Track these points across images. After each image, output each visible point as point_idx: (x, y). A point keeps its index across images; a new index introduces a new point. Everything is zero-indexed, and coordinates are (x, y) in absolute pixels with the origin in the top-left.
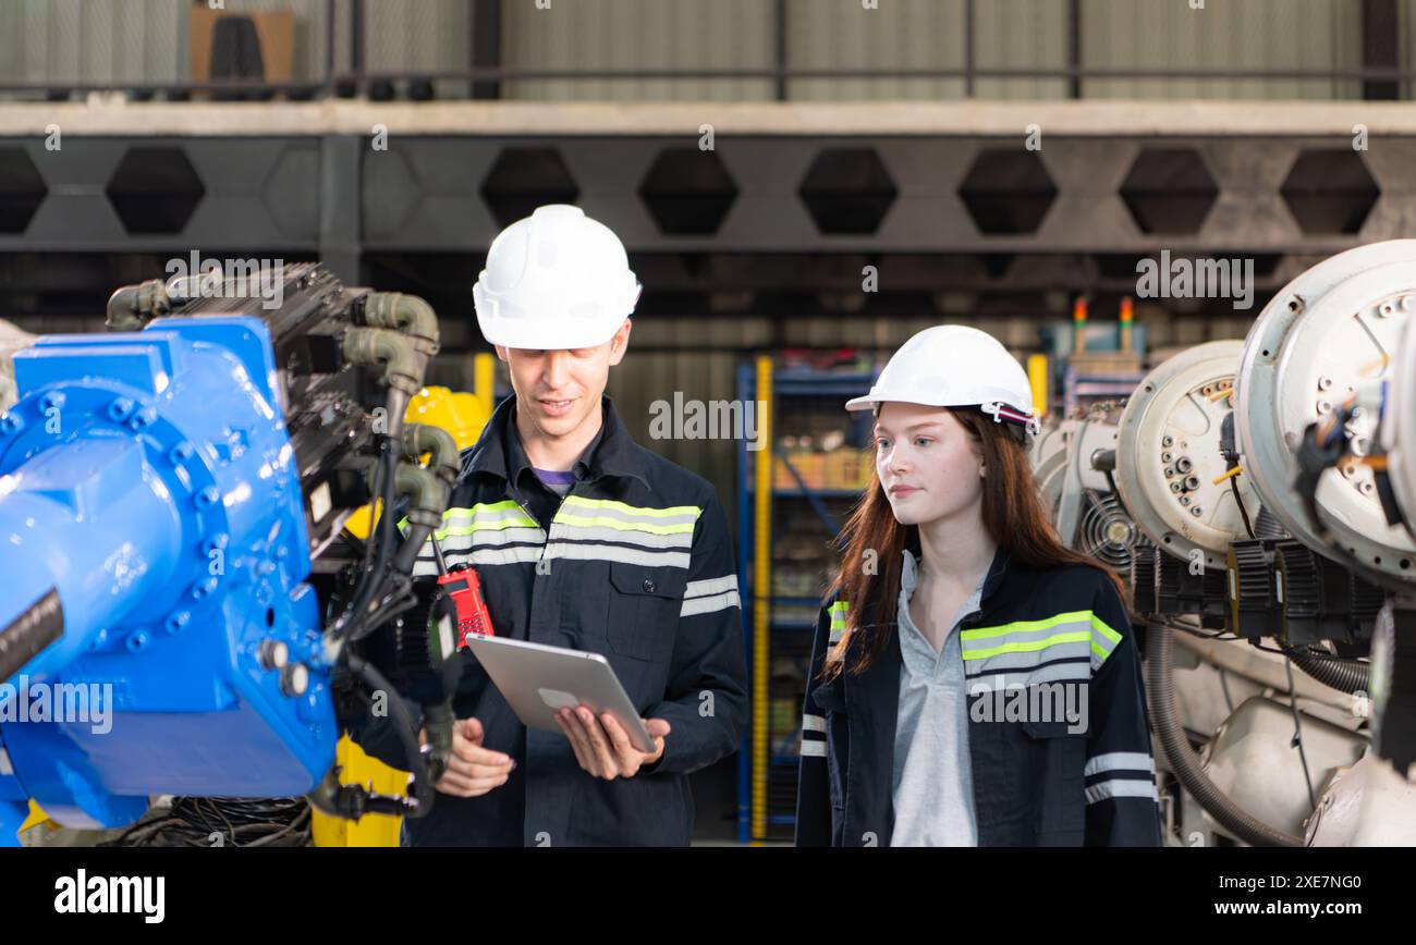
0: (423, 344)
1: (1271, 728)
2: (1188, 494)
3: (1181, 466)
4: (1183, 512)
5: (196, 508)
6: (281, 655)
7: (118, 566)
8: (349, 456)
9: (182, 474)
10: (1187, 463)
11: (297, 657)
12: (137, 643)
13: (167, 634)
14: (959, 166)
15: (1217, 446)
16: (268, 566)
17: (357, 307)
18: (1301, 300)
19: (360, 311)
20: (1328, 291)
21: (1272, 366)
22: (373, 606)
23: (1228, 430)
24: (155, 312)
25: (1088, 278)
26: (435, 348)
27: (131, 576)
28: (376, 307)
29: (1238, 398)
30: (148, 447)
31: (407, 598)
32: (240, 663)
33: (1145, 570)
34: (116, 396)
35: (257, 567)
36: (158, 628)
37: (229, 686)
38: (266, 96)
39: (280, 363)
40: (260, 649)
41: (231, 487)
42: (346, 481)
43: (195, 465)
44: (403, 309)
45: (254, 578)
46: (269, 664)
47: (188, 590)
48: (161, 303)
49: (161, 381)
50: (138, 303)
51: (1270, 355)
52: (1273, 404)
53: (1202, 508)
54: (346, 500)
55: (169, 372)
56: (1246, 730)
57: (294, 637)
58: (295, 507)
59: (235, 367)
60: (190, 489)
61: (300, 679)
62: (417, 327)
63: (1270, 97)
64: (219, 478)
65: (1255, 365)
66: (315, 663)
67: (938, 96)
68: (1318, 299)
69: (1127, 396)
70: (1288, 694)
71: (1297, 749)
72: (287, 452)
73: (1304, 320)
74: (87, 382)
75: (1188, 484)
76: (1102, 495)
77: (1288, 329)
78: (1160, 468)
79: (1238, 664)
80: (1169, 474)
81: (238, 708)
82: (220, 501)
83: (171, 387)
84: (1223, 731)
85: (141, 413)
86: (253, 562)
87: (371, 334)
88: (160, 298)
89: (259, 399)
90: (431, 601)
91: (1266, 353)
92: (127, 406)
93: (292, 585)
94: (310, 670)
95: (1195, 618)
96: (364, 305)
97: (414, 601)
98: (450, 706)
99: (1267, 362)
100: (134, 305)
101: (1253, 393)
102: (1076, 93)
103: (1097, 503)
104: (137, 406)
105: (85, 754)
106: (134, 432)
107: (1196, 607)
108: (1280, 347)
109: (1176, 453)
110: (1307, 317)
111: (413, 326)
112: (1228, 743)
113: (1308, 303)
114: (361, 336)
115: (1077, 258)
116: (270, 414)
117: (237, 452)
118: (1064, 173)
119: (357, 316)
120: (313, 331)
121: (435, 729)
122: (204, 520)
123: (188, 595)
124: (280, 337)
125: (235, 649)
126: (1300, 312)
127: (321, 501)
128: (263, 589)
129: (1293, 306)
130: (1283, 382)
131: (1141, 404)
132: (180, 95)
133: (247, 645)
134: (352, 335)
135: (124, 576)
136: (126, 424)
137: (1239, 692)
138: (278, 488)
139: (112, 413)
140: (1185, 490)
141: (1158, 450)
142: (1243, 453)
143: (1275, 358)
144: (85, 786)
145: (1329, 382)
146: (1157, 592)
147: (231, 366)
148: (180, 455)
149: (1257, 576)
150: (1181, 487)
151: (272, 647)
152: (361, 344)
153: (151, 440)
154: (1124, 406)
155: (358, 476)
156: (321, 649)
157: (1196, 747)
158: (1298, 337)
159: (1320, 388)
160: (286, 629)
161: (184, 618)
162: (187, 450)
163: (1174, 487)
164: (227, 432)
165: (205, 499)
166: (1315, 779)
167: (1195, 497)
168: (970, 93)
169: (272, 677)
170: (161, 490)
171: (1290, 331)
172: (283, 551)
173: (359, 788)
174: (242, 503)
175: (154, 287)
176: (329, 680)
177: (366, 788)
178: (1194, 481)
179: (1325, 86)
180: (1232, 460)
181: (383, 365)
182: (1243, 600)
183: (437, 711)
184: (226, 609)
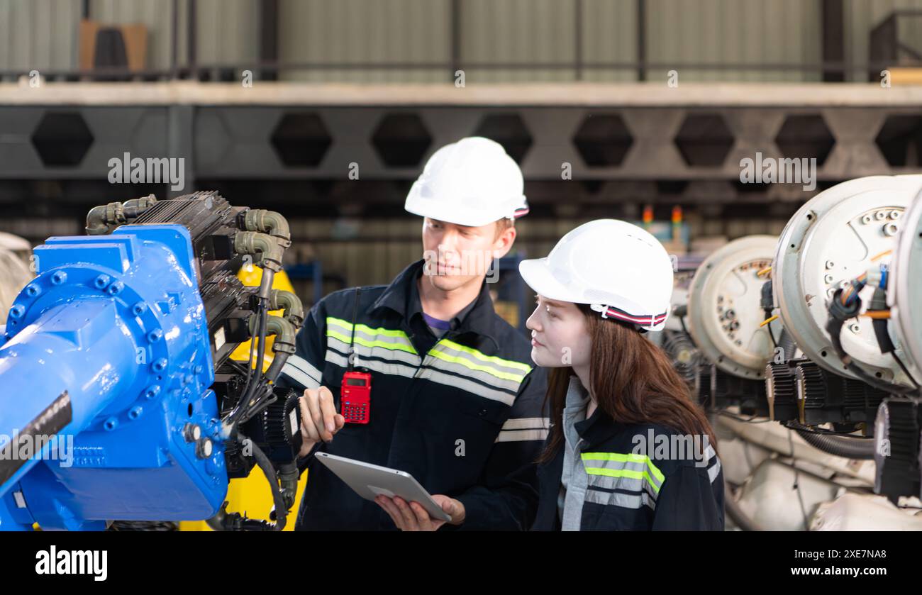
0: (281, 241)
1: (779, 478)
2: (733, 332)
3: (729, 315)
4: (730, 343)
5: (149, 343)
6: (197, 433)
7: (104, 378)
8: (236, 310)
9: (139, 321)
10: (733, 313)
11: (206, 435)
12: (110, 426)
13: (129, 420)
14: (572, 125)
15: (758, 303)
16: (190, 378)
17: (240, 218)
18: (815, 214)
19: (242, 220)
20: (832, 207)
21: (797, 254)
22: (252, 403)
23: (767, 293)
24: (117, 221)
25: (650, 195)
26: (288, 244)
27: (110, 384)
28: (251, 217)
29: (775, 273)
30: (118, 304)
31: (271, 397)
32: (173, 437)
33: (705, 380)
34: (100, 273)
35: (185, 378)
36: (123, 416)
37: (165, 452)
38: (128, 79)
39: (197, 254)
40: (185, 430)
41: (169, 329)
42: (234, 325)
43: (148, 316)
44: (268, 219)
45: (182, 385)
46: (190, 438)
47: (143, 392)
48: (121, 216)
49: (126, 264)
50: (106, 215)
51: (796, 247)
52: (798, 277)
53: (743, 341)
54: (235, 338)
55: (131, 259)
56: (764, 479)
57: (205, 422)
58: (205, 341)
59: (170, 255)
60: (145, 331)
61: (208, 448)
62: (277, 230)
63: (764, 81)
64: (162, 323)
65: (787, 253)
66: (217, 438)
67: (556, 80)
68: (824, 213)
69: (695, 270)
70: (790, 456)
71: (795, 492)
72: (201, 307)
73: (817, 226)
74: (79, 265)
75: (733, 326)
76: (675, 332)
77: (806, 231)
78: (716, 316)
79: (759, 438)
80: (722, 319)
81: (171, 465)
82: (163, 337)
83: (132, 267)
84: (749, 480)
85: (115, 284)
86: (182, 376)
87: (251, 235)
88: (120, 213)
89: (184, 275)
90: (286, 399)
91: (793, 246)
92: (106, 280)
93: (203, 390)
94: (214, 442)
95: (735, 410)
96: (244, 217)
97: (276, 398)
98: (295, 464)
99: (795, 252)
100: (103, 217)
101: (785, 271)
102: (642, 77)
103: (671, 338)
104: (112, 280)
105: (72, 495)
106: (110, 296)
107: (737, 402)
108: (802, 242)
109: (726, 308)
110: (818, 224)
111: (275, 230)
112: (753, 487)
113: (819, 216)
114: (245, 236)
115: (642, 183)
116: (190, 284)
117: (173, 307)
118: (639, 129)
119: (240, 224)
120: (214, 234)
121: (286, 478)
122: (153, 349)
123: (142, 396)
124: (196, 237)
125: (170, 430)
126: (814, 221)
127: (220, 337)
128: (186, 393)
129: (810, 217)
130: (804, 263)
131: (703, 276)
132: (73, 78)
133: (177, 428)
134: (239, 236)
135: (106, 384)
136: (105, 291)
137: (756, 456)
138: (196, 330)
139: (97, 284)
140: (732, 329)
141: (715, 304)
142: (778, 307)
143: (798, 249)
144: (71, 515)
145: (832, 264)
146: (713, 394)
147: (167, 254)
148: (139, 310)
149: (784, 383)
150: (729, 328)
151: (192, 428)
152: (245, 241)
153: (120, 301)
154: (692, 277)
155: (242, 322)
156: (221, 429)
157: (733, 491)
158: (813, 236)
159: (827, 268)
160: (200, 417)
161: (139, 410)
162: (143, 306)
163: (725, 328)
164: (166, 296)
165: (154, 337)
166: (808, 509)
167: (739, 334)
168: (578, 78)
169: (191, 446)
170: (126, 331)
171: (808, 232)
172: (199, 369)
173: (238, 515)
174: (175, 339)
175: (116, 206)
176: (224, 448)
177: (243, 515)
178: (737, 324)
179: (798, 75)
180: (768, 312)
181: (259, 254)
182: (776, 397)
183: (288, 467)
184: (165, 405)
